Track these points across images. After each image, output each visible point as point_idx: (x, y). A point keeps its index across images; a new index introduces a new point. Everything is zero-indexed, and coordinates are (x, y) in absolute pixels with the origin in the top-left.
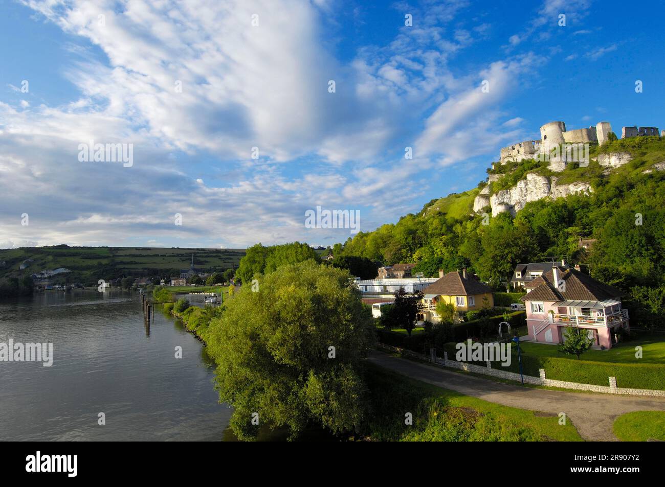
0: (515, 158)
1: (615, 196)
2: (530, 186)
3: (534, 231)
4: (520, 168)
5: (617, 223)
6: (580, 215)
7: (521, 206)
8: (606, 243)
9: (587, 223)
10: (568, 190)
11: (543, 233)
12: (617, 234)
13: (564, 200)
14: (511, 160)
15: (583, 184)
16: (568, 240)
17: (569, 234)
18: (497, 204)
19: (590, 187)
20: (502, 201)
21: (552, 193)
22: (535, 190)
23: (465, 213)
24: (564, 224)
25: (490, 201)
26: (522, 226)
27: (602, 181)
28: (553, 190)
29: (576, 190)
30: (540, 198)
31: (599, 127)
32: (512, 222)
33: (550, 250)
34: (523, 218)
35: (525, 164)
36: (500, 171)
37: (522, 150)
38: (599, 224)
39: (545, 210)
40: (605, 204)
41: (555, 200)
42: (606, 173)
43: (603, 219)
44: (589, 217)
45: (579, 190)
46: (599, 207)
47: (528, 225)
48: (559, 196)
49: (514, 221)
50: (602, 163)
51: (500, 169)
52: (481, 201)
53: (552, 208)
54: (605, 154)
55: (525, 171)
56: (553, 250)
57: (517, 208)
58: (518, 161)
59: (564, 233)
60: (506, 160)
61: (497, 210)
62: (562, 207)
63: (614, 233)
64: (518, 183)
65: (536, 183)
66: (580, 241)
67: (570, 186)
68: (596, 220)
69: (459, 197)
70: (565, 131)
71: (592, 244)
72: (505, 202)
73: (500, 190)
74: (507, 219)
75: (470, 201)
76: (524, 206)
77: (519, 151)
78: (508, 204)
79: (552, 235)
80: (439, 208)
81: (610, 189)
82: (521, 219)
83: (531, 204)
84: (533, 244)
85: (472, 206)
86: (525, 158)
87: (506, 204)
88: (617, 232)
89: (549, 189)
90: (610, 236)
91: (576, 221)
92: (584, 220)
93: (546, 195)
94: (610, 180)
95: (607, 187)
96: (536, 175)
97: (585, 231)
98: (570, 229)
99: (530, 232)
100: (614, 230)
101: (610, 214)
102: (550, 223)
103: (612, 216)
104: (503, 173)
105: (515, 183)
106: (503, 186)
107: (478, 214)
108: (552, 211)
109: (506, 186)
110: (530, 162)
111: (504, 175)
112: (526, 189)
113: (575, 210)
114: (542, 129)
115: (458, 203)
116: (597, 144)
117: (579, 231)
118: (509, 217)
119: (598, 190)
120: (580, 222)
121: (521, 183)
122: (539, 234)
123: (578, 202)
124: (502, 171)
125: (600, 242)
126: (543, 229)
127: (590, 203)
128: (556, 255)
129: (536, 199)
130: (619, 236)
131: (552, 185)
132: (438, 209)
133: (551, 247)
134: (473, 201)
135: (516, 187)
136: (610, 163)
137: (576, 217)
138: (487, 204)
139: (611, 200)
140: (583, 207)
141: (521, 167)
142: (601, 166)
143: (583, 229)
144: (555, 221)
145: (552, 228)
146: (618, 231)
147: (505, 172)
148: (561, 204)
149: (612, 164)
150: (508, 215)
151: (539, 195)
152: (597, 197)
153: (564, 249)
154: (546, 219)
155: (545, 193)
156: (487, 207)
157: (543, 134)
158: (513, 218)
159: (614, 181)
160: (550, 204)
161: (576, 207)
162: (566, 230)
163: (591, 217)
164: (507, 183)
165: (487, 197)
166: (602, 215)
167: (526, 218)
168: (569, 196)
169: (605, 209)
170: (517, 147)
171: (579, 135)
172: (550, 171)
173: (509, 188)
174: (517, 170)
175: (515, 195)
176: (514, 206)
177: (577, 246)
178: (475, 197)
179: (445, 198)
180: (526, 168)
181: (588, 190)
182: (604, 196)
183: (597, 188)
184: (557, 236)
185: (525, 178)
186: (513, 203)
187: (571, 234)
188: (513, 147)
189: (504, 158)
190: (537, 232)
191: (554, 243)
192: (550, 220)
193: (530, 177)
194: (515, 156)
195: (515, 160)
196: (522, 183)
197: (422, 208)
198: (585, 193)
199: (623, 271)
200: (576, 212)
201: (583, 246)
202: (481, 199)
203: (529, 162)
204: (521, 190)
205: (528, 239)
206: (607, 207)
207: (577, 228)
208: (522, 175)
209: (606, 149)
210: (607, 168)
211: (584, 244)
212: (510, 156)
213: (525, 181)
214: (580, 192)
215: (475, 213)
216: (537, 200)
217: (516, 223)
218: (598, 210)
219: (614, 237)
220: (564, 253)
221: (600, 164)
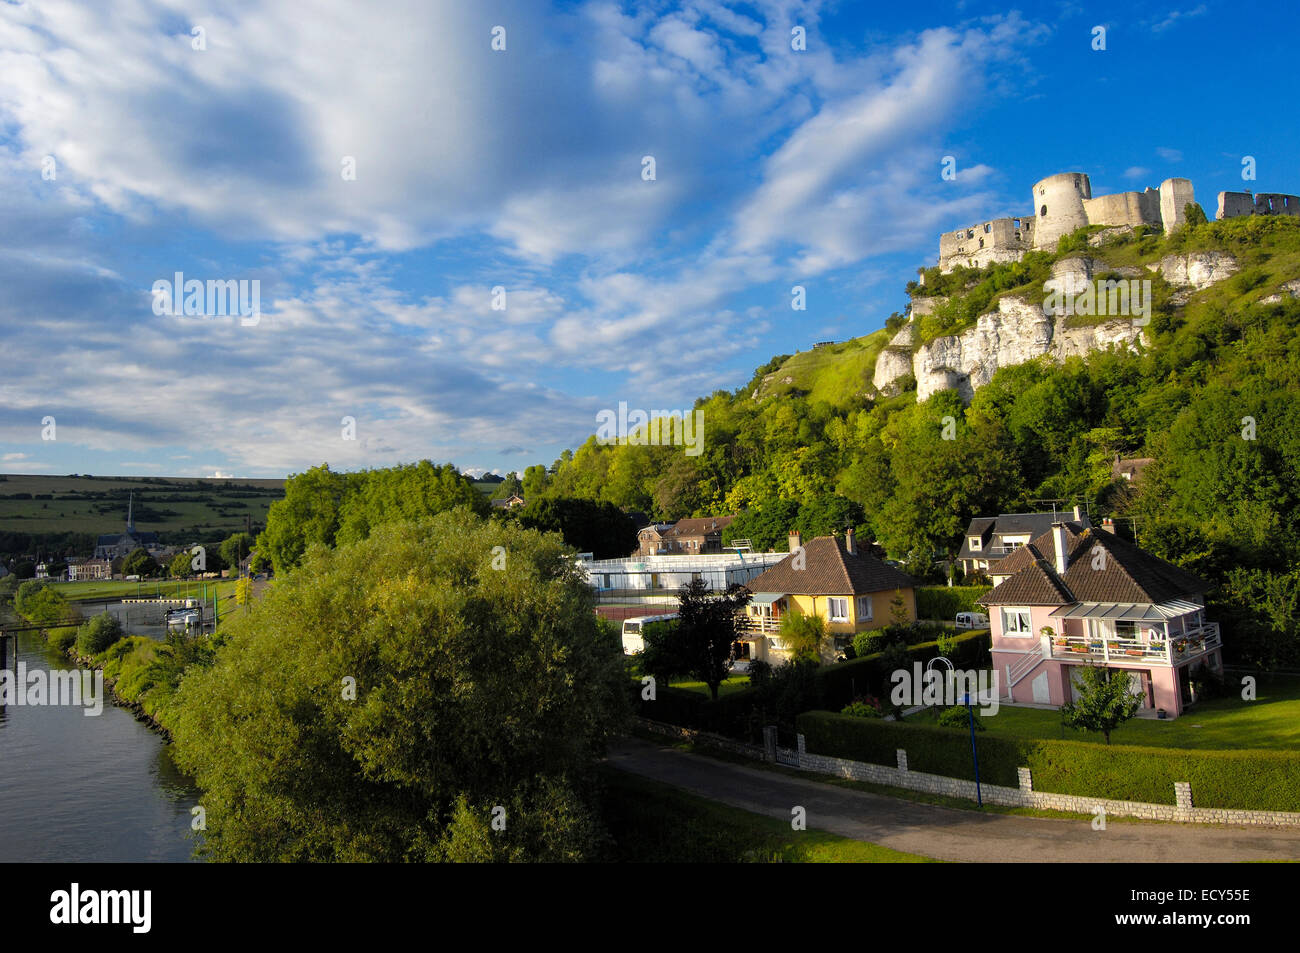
0: (973, 259)
1: (1197, 357)
2: (1006, 327)
3: (1012, 438)
4: (984, 284)
5: (1199, 419)
6: (1117, 401)
7: (985, 375)
8: (1175, 466)
9: (1132, 419)
10: (1091, 339)
11: (1034, 442)
12: (1199, 446)
13: (1082, 365)
14: (964, 263)
15: (1127, 325)
16: (1089, 460)
17: (1092, 446)
18: (929, 370)
19: (1142, 334)
20: (942, 363)
21: (1055, 347)
22: (1017, 337)
23: (853, 392)
24: (1080, 422)
25: (912, 363)
26: (987, 426)
27: (1168, 320)
28: (1058, 338)
29: (1109, 340)
30: (1028, 358)
31: (1167, 191)
32: (963, 415)
33: (1047, 483)
34: (989, 406)
35: (996, 273)
36: (936, 290)
37: (990, 240)
38: (1159, 423)
39: (1039, 386)
40: (1173, 374)
41: (1063, 362)
42: (1178, 300)
43: (1169, 409)
44: (1136, 405)
45: (1116, 340)
46: (1161, 381)
47: (1000, 422)
48: (1072, 353)
49: (967, 412)
50: (1170, 275)
51: (939, 285)
52: (891, 364)
53: (1055, 382)
54: (1178, 254)
55: (996, 290)
56: (1056, 484)
57: (975, 382)
58: (979, 266)
59: (1080, 443)
60: (952, 263)
61: (929, 385)
62: (1078, 381)
63: (1193, 444)
64: (979, 321)
65: (1019, 322)
66: (1116, 463)
67: (1097, 330)
68: (1153, 412)
69: (840, 352)
70: (1089, 197)
71: (1144, 470)
72: (948, 365)
73: (937, 336)
74: (952, 408)
75: (865, 364)
76: (991, 377)
77: (982, 242)
78: (954, 372)
79: (1053, 448)
80: (793, 378)
81: (1186, 340)
82: (983, 408)
83: (1008, 373)
84: (1011, 468)
85: (870, 374)
86: (996, 261)
87: (951, 372)
88: (1198, 442)
89: (1050, 338)
90: (1183, 450)
91: (1109, 415)
92: (1126, 414)
93: (1042, 350)
94: (1186, 319)
95: (1181, 334)
96: (1022, 301)
97: (1129, 438)
98: (1095, 434)
99: (1005, 441)
100: (1193, 436)
101: (1185, 399)
102: (1050, 417)
103: (1189, 402)
104: (943, 296)
105: (972, 321)
106: (945, 327)
107: (885, 395)
108: (1055, 390)
109: (951, 327)
110: (1008, 271)
111: (947, 299)
112: (997, 335)
113: (1107, 387)
114: (1036, 190)
115: (837, 368)
116: (1160, 230)
117: (1116, 438)
118: (957, 402)
119: (1159, 341)
120: (1117, 418)
121: (984, 321)
122: (1023, 444)
123: (1115, 368)
124: (943, 290)
125: (1161, 466)
126: (1034, 434)
127: (1142, 373)
128: (1062, 494)
129: (1020, 360)
130: (1203, 452)
131: (1055, 327)
132: (789, 380)
133: (1051, 475)
134: (874, 363)
135: (974, 329)
136: (1188, 278)
137: (1107, 404)
138: (906, 371)
139: (1188, 364)
140: (1125, 381)
141: (988, 282)
142: (1168, 285)
143: (1124, 435)
144: (1060, 413)
145: (1055, 430)
146: (1202, 438)
147: (949, 293)
148: (1075, 373)
149: (1193, 281)
150: (953, 399)
151: (1027, 350)
152: (1158, 357)
153: (1080, 480)
154: (1041, 410)
155: (1039, 346)
156: (905, 377)
157: (1038, 203)
158: (965, 406)
159: (1196, 320)
160: (1050, 372)
161: (1109, 381)
162: (1085, 436)
163: (1141, 405)
164: (954, 320)
165: (906, 354)
166: (1168, 401)
167: (996, 405)
168: (1095, 354)
169: (1173, 387)
170: (978, 232)
171: (1121, 208)
173: (959, 332)
174: (979, 288)
175: (970, 351)
176: (968, 376)
177: (1110, 474)
178: (878, 351)
179: (808, 354)
180: (998, 284)
181: (1136, 341)
182: (1172, 357)
183: (1157, 337)
184: (1065, 450)
185: (996, 309)
186: (965, 369)
187: (1095, 446)
188: (969, 232)
189: (948, 258)
190: (1019, 439)
191: (1056, 468)
192: (1049, 411)
193: (1006, 305)
194: (973, 254)
195: (973, 262)
196: (989, 319)
197: (751, 377)
198: (1130, 348)
199: (1211, 534)
200: (1108, 392)
201: (1124, 475)
202: (892, 357)
203: (1004, 269)
204: (986, 336)
205: (999, 456)
206: (1179, 381)
207: (1110, 431)
208: (988, 300)
209: (1180, 245)
210: (1180, 290)
211: (1125, 470)
212: (961, 253)
213: (995, 316)
214: (1119, 344)
215: (877, 391)
216: (1022, 362)
217: (972, 417)
218: (1157, 389)
219: (1192, 452)
220: (1078, 490)
221: (1165, 279)
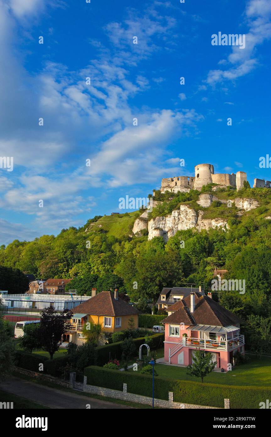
0: (173, 189)
1: (244, 235)
2: (182, 216)
3: (181, 258)
4: (176, 199)
5: (243, 258)
6: (217, 247)
7: (173, 233)
8: (234, 274)
9: (222, 255)
10: (210, 224)
11: (188, 260)
12: (243, 267)
13: (206, 233)
14: (169, 190)
15: (222, 220)
16: (206, 269)
17: (207, 263)
18: (153, 228)
19: (227, 224)
20: (158, 226)
21: (198, 225)
22: (186, 220)
23: (125, 233)
24: (204, 254)
25: (147, 225)
26: (172, 252)
27: (236, 220)
28: (199, 222)
29: (216, 225)
30: (189, 228)
31: (238, 175)
32: (164, 247)
33: (191, 276)
34: (173, 245)
35: (180, 195)
36: (159, 198)
37: (179, 183)
38: (230, 257)
39: (191, 239)
40: (236, 240)
41: (200, 231)
42: (240, 214)
43: (234, 253)
44: (224, 250)
45: (219, 225)
46: (232, 242)
47: (177, 251)
48: (204, 228)
49: (166, 246)
50: (237, 205)
52: (140, 224)
53: (197, 238)
54: (241, 198)
55: (180, 202)
56: (194, 276)
57: (169, 235)
58: (175, 192)
59: (204, 262)
60: (165, 190)
61: (153, 234)
62: (205, 239)
63: (241, 266)
64: (173, 213)
65: (187, 214)
66: (215, 271)
67: (212, 221)
68: (229, 253)
69: (121, 217)
70: (213, 173)
71: (224, 274)
72: (160, 227)
73: (158, 216)
74: (160, 244)
75: (130, 223)
76: (175, 234)
77: (176, 183)
78: (162, 230)
79: (194, 263)
80: (102, 225)
81: (241, 228)
82: (171, 245)
83: (181, 233)
84: (179, 269)
85: (132, 227)
86: (181, 191)
87: (161, 230)
88: (242, 266)
89: (197, 221)
90: (237, 268)
91: (214, 252)
92: (220, 252)
93: (193, 226)
94: (242, 221)
95: (240, 226)
96: (188, 207)
97: (220, 262)
98: (209, 259)
99: (178, 259)
100: (241, 264)
101: (239, 249)
102: (194, 251)
103: (241, 251)
104: (161, 201)
105: (170, 212)
106: (160, 213)
107: (136, 236)
108: (197, 241)
109: (162, 213)
110: (184, 195)
111: (162, 203)
112: (179, 218)
113: (214, 242)
114: (196, 168)
115: (120, 223)
116: (235, 189)
117: (216, 261)
118: (162, 242)
119: (233, 227)
120: (217, 254)
121: (175, 212)
122: (184, 260)
123: (217, 236)
124: (161, 199)
125: (230, 273)
126: (188, 257)
127: (226, 238)
128: (196, 281)
129: (186, 228)
130: (244, 270)
131: (199, 218)
132: (101, 226)
133: (193, 273)
134: (133, 223)
135: (171, 215)
136: (243, 207)
137: (214, 248)
138: (145, 227)
139: (241, 237)
140: (221, 241)
141: (177, 198)
142: (236, 208)
143: (219, 260)
144: (198, 250)
145: (195, 256)
146: (244, 265)
147: (163, 200)
148: (204, 236)
149: (245, 208)
150: (161, 240)
151: (188, 225)
152: (232, 233)
153: (203, 276)
154: (191, 248)
155: (193, 224)
156: (144, 230)
157: (197, 172)
158: (165, 244)
159: (245, 222)
160: (196, 234)
161: (215, 240)
162: (205, 259)
163: (225, 250)
164: (164, 211)
165: (146, 221)
166: (234, 250)
167: (176, 244)
168: (211, 230)
169: (236, 245)
170: (175, 180)
171: (224, 179)
172: (199, 205)
173: (165, 215)
174: (173, 200)
175: (169, 223)
176: (167, 232)
177: (213, 275)
178: (135, 219)
179: (109, 216)
180: (180, 200)
181: (225, 227)
182: (236, 234)
183: (232, 226)
184: (198, 264)
185: (179, 209)
186: (166, 230)
187: (209, 263)
188: (172, 179)
189: (164, 187)
190: (183, 258)
191: (195, 270)
192: (194, 249)
193: (183, 208)
194: (173, 187)
195: (172, 190)
196: (176, 212)
197: (85, 223)
198: (223, 229)
199: (244, 300)
200: (215, 244)
201: (217, 275)
202: (140, 222)
203: (183, 194)
204: (175, 218)
205: (175, 264)
206: (238, 243)
207: (214, 259)
208: (177, 205)
209: (241, 194)
210: (240, 210)
211: (218, 273)
212: (169, 186)
213: (178, 211)
214: (219, 227)
215: (133, 234)
216: (186, 229)
217: (167, 248)
218: (231, 245)
219: (240, 270)
220: (201, 280)
221: (236, 206)
